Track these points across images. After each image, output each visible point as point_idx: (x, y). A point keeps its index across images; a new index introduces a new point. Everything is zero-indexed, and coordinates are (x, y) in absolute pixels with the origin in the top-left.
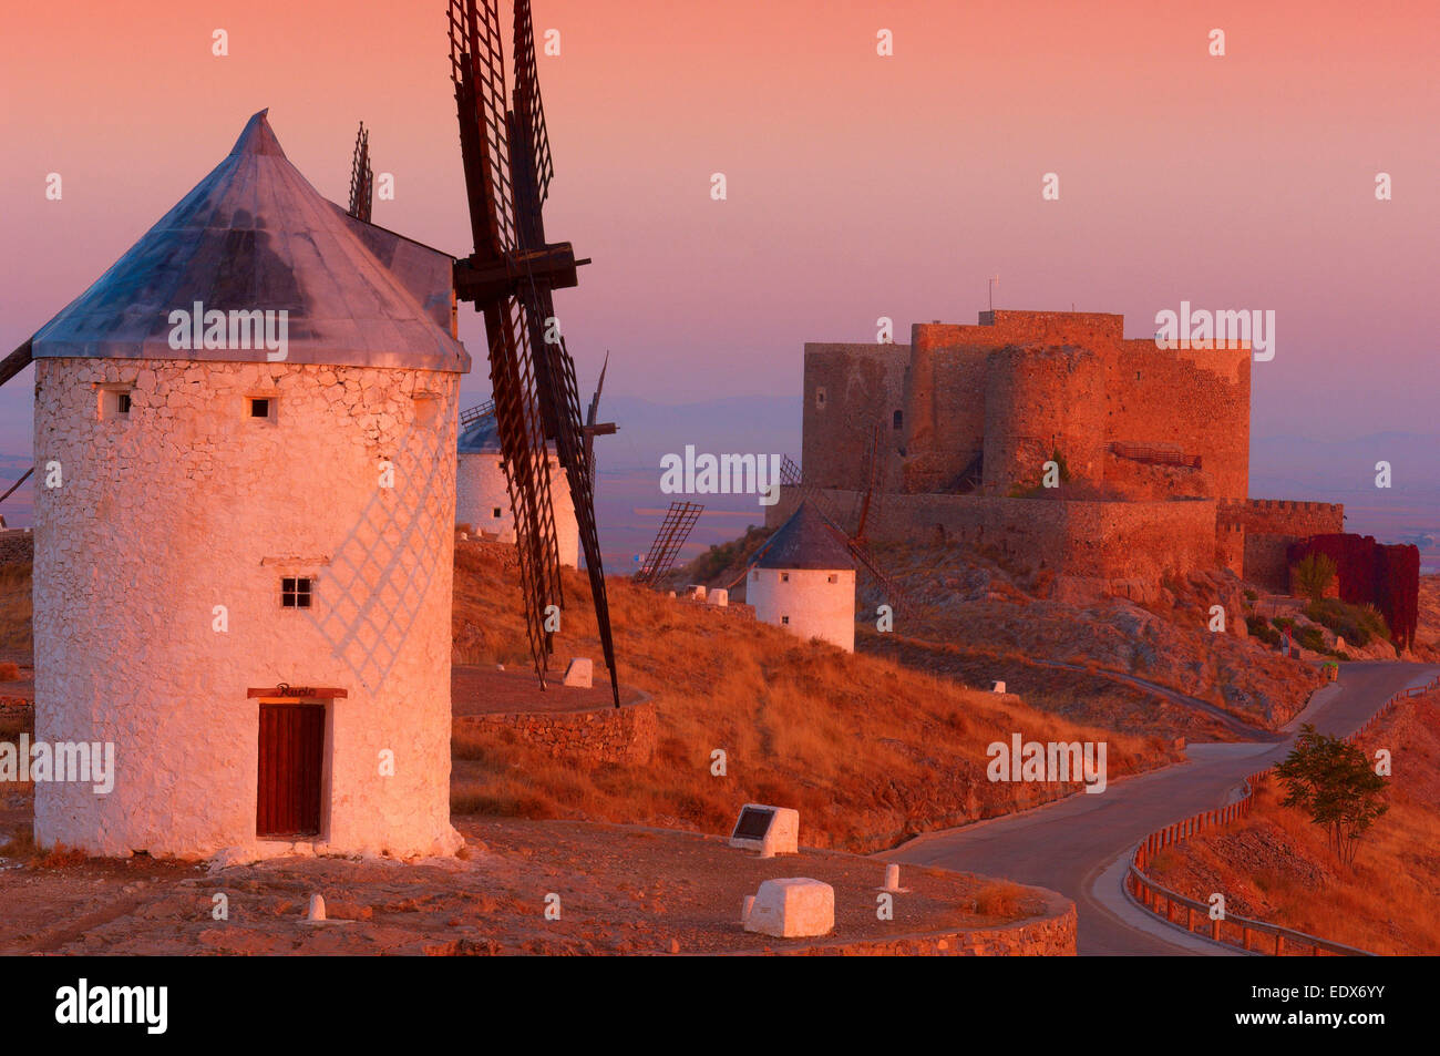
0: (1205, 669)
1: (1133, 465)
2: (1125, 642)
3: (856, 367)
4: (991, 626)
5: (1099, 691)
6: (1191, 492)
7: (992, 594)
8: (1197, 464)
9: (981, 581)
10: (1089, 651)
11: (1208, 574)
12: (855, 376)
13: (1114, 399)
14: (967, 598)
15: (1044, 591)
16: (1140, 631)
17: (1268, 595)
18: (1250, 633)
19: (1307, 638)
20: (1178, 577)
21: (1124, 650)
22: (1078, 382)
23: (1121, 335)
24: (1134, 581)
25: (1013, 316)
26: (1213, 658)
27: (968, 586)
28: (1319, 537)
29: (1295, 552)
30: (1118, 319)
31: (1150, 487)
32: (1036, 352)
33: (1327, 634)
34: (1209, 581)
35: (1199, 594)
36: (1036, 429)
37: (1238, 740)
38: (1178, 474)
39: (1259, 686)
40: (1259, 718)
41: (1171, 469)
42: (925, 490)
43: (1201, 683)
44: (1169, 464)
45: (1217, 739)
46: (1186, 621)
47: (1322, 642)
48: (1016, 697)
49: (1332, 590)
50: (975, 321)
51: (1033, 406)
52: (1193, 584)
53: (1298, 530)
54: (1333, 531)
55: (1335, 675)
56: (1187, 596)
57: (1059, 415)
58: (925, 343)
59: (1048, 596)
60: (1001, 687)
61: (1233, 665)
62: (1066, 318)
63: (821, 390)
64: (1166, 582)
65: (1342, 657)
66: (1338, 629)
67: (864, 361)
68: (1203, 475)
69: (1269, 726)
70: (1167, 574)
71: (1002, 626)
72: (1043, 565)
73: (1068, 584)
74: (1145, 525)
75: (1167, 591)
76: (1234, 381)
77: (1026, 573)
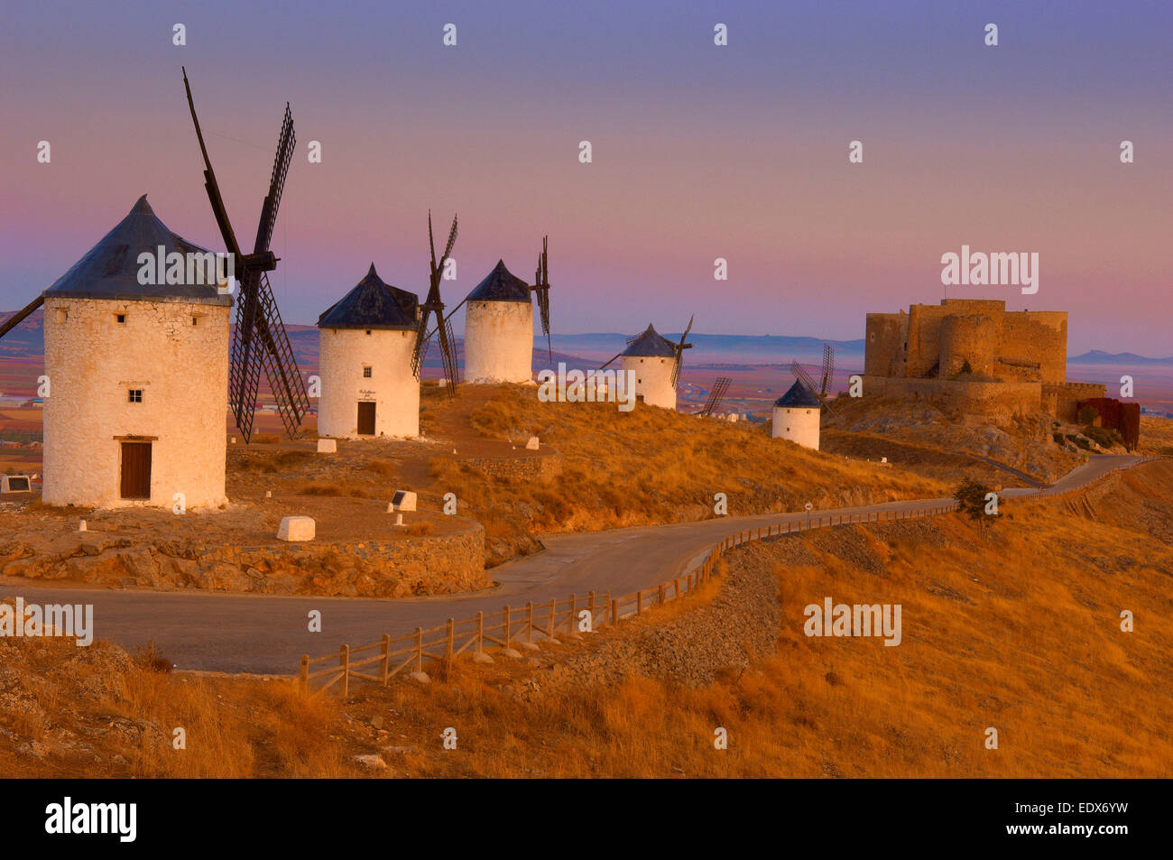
0: (1021, 456)
1: (1008, 366)
2: (987, 443)
3: (889, 324)
4: (931, 435)
5: (970, 465)
6: (1035, 379)
7: (934, 422)
8: (1039, 368)
9: (930, 416)
10: (970, 447)
11: (1037, 415)
12: (887, 328)
13: (1001, 338)
14: (923, 424)
15: (957, 421)
16: (994, 439)
17: (1067, 424)
18: (1055, 441)
19: (1084, 444)
20: (1021, 416)
21: (986, 447)
22: (981, 330)
23: (1004, 309)
24: (999, 417)
25: (955, 301)
26: (1026, 451)
27: (925, 418)
28: (1092, 399)
29: (1079, 405)
30: (1003, 303)
31: (1016, 377)
32: (963, 317)
33: (1091, 442)
34: (1036, 418)
35: (1030, 423)
36: (962, 351)
37: (1028, 487)
38: (1029, 371)
39: (1045, 464)
40: (1042, 478)
41: (1025, 369)
42: (914, 377)
43: (1018, 462)
44: (1025, 366)
45: (1018, 487)
46: (1022, 435)
47: (1088, 445)
48: (891, 465)
49: (1098, 422)
50: (939, 304)
51: (961, 340)
52: (1029, 419)
53: (1083, 396)
54: (1100, 397)
55: (1087, 460)
56: (1024, 424)
57: (972, 345)
58: (915, 314)
59: (959, 423)
60: (884, 460)
61: (1035, 455)
62: (979, 302)
63: (873, 334)
64: (1014, 418)
65: (1098, 452)
66: (1097, 440)
67: (891, 321)
68: (1041, 371)
69: (1046, 481)
70: (1015, 414)
71: (934, 436)
72: (958, 410)
73: (968, 418)
74: (1004, 393)
75: (1015, 422)
76: (1059, 330)
77: (950, 413)
